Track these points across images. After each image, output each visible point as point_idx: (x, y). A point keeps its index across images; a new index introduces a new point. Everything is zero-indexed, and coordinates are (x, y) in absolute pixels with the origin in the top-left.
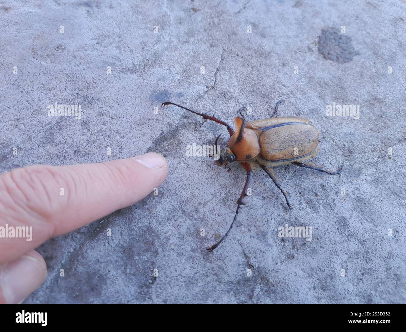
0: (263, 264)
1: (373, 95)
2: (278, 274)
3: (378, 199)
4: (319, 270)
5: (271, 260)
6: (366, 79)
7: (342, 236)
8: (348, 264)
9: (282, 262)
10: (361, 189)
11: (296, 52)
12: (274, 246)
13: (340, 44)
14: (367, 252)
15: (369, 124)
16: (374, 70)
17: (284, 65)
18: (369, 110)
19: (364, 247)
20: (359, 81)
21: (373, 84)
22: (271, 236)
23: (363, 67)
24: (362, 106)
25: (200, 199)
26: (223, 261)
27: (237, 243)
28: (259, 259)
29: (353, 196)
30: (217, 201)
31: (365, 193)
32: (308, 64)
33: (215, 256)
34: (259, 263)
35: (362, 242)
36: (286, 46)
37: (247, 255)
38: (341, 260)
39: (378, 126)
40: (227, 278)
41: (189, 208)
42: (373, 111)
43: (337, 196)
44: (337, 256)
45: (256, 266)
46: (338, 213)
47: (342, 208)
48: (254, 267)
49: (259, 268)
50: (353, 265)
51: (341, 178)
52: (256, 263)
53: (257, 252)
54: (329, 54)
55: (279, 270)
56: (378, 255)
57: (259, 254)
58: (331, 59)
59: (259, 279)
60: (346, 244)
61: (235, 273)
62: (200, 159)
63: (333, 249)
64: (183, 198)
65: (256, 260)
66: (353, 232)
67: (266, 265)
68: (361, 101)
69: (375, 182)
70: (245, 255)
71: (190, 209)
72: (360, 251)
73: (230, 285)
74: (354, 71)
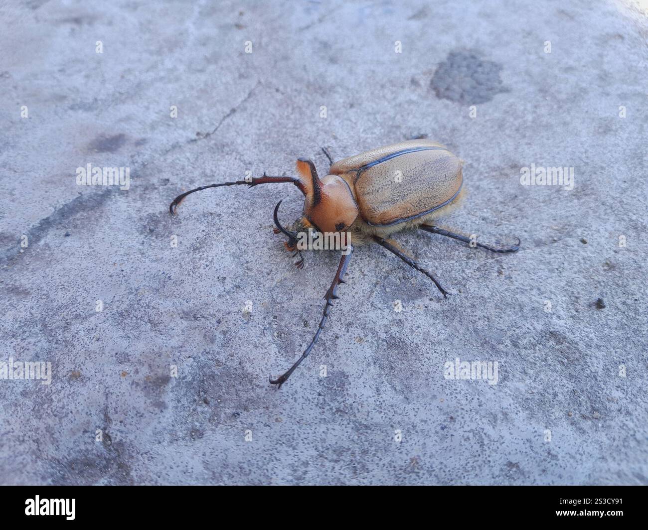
0: (131, 437)
1: (512, 158)
2: (152, 463)
3: (439, 348)
4: (239, 470)
5: (150, 432)
6: (508, 132)
7: (320, 410)
8: (310, 468)
9: (174, 440)
10: (406, 324)
11: (383, 86)
12: (170, 407)
13: (476, 75)
14: (365, 452)
15: (485, 210)
16: (530, 117)
17: (352, 106)
18: (494, 185)
19: (364, 439)
20: (491, 135)
21: (520, 141)
22: (173, 388)
23: (508, 112)
24: (482, 177)
25: (81, 308)
26: (61, 418)
27: (102, 391)
28: (127, 426)
29: (383, 336)
30: (109, 315)
31: (412, 332)
32: (400, 105)
33: (52, 408)
34: (124, 435)
35: (361, 428)
36: (369, 78)
37: (109, 415)
38: (296, 459)
39: (503, 213)
40: (52, 450)
41: (56, 322)
42: (501, 186)
43: (348, 332)
44: (291, 448)
45: (115, 438)
46: (335, 363)
47: (348, 354)
48: (113, 439)
49: (121, 443)
50: (321, 473)
51: (371, 299)
52: (119, 434)
53: (129, 413)
54: (447, 89)
55: (158, 454)
56: (386, 462)
57: (132, 417)
58: (448, 98)
59: (115, 466)
60: (323, 428)
61: (71, 445)
62: (118, 244)
63: (289, 432)
64: (55, 304)
65: (123, 428)
66: (351, 405)
67: (136, 441)
68: (483, 169)
69: (449, 314)
70: (106, 415)
71: (58, 323)
72: (351, 446)
73: (54, 465)
74: (487, 118)
